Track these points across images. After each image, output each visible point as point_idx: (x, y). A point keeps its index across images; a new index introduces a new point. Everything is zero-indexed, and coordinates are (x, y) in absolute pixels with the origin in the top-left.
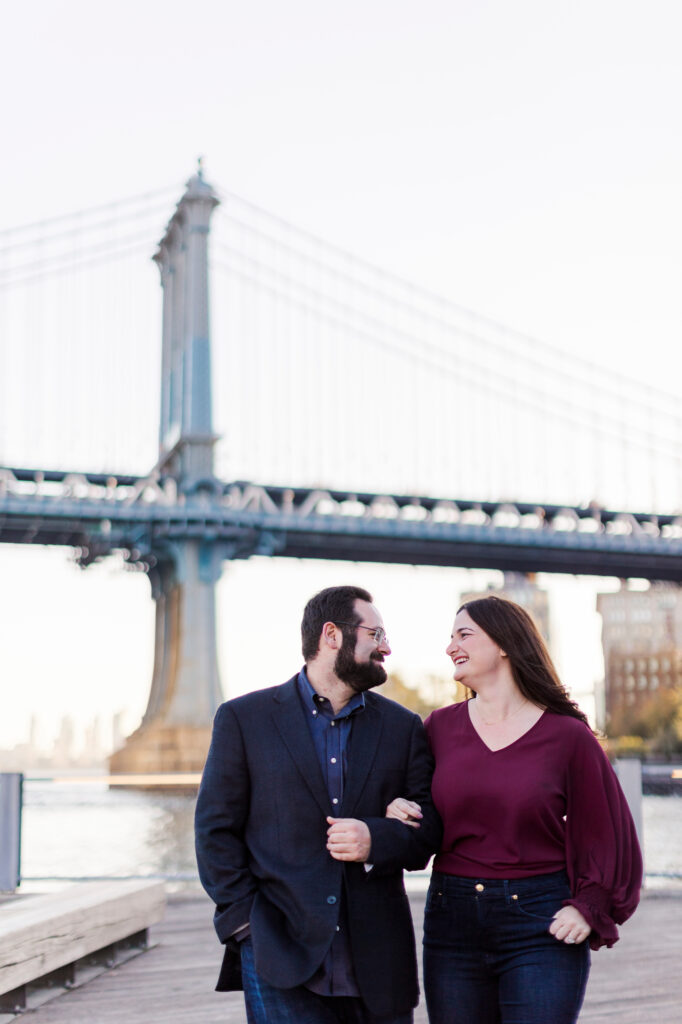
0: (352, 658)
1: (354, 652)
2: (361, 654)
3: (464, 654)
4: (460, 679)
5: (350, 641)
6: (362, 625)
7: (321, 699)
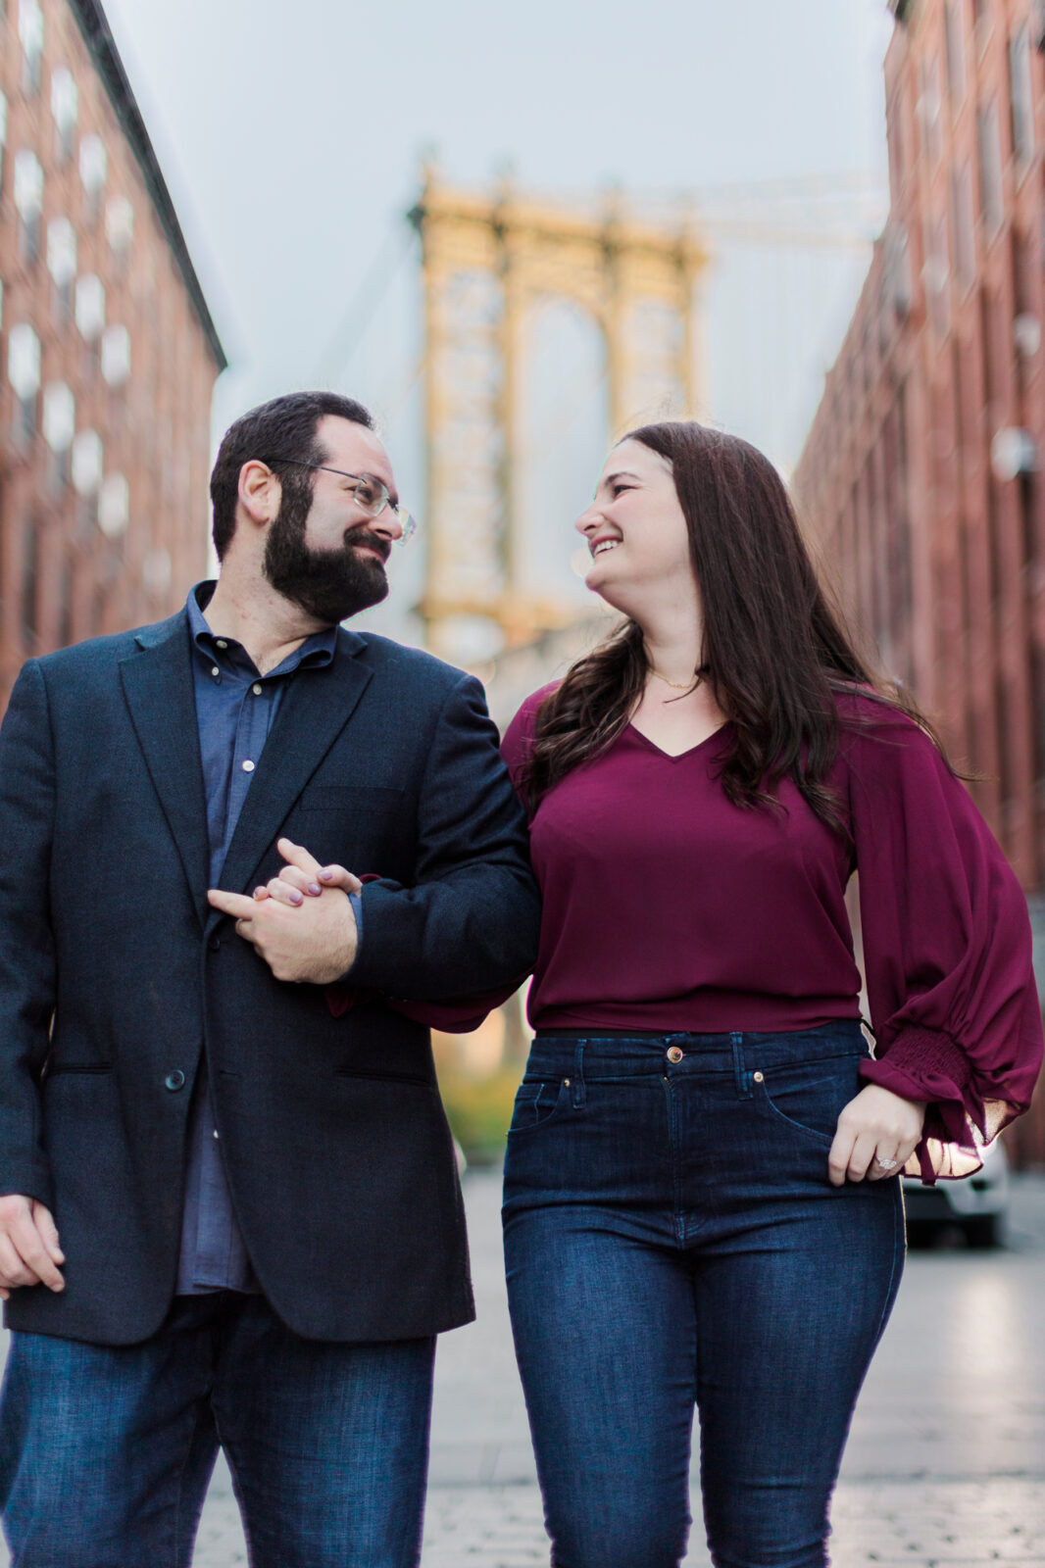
0: (299, 540)
1: (303, 525)
2: (324, 530)
3: (612, 532)
4: (598, 586)
5: (297, 503)
6: (327, 466)
7: (221, 644)
